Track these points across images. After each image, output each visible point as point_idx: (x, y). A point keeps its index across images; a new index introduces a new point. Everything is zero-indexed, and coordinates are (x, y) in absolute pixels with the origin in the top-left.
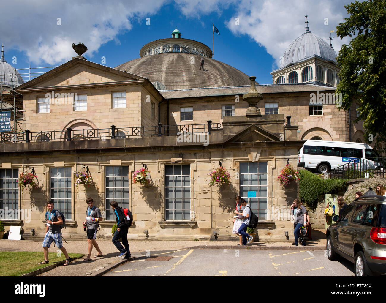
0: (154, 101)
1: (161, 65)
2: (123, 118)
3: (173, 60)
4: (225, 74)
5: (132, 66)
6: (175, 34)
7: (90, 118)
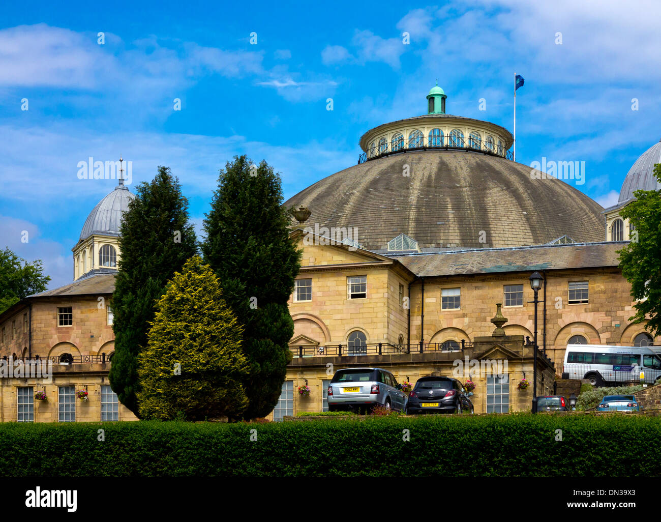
0: (403, 283)
1: (408, 189)
2: (362, 313)
3: (430, 176)
4: (529, 203)
5: (352, 189)
6: (433, 98)
7: (316, 313)
